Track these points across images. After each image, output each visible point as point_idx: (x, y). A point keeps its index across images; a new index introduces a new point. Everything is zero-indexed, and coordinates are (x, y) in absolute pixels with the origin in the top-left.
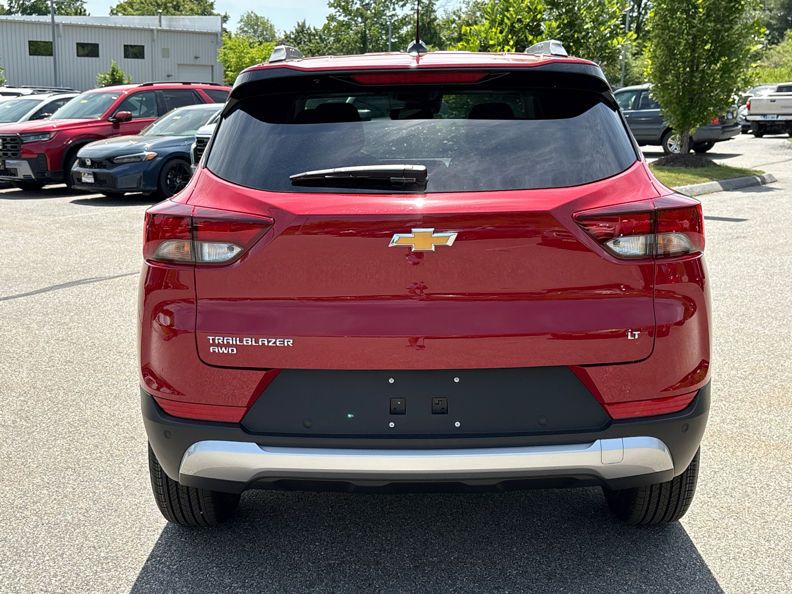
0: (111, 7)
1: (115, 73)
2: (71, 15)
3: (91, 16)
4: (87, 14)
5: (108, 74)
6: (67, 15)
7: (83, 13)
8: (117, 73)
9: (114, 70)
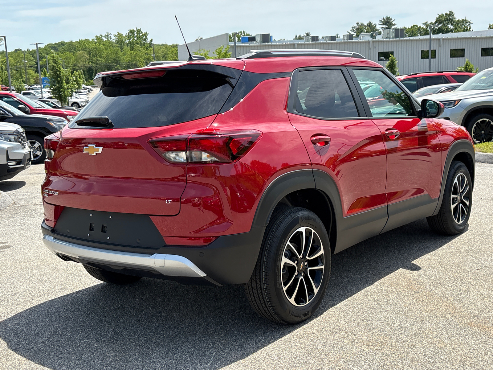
0: (489, 24)
1: (467, 67)
2: (460, 32)
3: (473, 31)
4: (471, 31)
5: (463, 67)
6: (458, 32)
7: (468, 30)
8: (469, 66)
9: (467, 65)
